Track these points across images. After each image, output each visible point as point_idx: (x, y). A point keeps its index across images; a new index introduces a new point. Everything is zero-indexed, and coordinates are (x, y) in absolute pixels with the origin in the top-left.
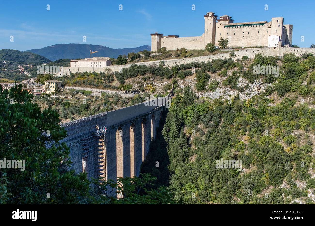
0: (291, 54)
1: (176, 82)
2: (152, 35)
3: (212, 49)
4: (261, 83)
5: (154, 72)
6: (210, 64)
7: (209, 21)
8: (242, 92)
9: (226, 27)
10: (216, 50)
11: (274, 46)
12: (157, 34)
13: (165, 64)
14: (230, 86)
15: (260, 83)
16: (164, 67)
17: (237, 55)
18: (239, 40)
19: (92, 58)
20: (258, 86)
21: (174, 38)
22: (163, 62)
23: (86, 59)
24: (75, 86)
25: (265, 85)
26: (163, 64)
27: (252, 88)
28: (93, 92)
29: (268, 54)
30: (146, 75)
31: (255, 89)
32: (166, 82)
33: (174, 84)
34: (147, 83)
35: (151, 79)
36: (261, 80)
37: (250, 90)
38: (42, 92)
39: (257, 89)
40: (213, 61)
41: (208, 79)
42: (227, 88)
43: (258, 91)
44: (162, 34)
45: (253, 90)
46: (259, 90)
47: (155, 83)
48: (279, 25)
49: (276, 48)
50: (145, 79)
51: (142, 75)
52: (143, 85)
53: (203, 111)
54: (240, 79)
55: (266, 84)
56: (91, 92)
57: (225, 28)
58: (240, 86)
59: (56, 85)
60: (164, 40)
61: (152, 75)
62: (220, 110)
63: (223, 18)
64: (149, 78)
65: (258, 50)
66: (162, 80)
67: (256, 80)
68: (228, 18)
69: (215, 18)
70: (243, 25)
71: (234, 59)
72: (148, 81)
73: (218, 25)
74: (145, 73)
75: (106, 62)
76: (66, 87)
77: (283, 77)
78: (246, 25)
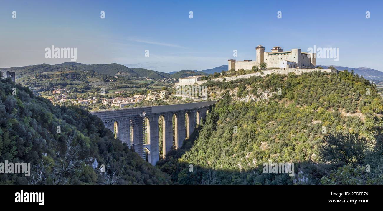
0: (293, 73)
1: (228, 91)
2: (229, 60)
3: (255, 69)
5: (218, 85)
6: (249, 80)
7: (258, 51)
8: (258, 97)
10: (258, 70)
11: (284, 68)
12: (232, 60)
14: (253, 94)
15: (269, 92)
17: (264, 73)
18: (277, 64)
21: (247, 62)
22: (225, 78)
23: (189, 77)
25: (272, 93)
26: (225, 79)
27: (264, 95)
30: (214, 87)
32: (223, 91)
33: (226, 92)
34: (213, 92)
35: (216, 89)
36: (270, 90)
37: (263, 96)
38: (159, 98)
39: (267, 95)
40: (251, 77)
41: (245, 89)
43: (267, 97)
44: (236, 60)
46: (269, 97)
47: (217, 92)
48: (296, 54)
49: (286, 69)
50: (212, 90)
51: (211, 87)
52: (210, 93)
54: (259, 89)
56: (181, 98)
57: (268, 55)
58: (258, 93)
59: (165, 94)
60: (236, 64)
61: (217, 87)
62: (241, 109)
63: (275, 48)
64: (215, 89)
65: (274, 70)
66: (221, 90)
67: (266, 90)
68: (277, 48)
69: (263, 49)
70: (279, 54)
71: (262, 76)
72: (214, 91)
73: (265, 53)
74: (213, 86)
75: (196, 79)
76: (172, 95)
77: (284, 88)
78: (280, 53)
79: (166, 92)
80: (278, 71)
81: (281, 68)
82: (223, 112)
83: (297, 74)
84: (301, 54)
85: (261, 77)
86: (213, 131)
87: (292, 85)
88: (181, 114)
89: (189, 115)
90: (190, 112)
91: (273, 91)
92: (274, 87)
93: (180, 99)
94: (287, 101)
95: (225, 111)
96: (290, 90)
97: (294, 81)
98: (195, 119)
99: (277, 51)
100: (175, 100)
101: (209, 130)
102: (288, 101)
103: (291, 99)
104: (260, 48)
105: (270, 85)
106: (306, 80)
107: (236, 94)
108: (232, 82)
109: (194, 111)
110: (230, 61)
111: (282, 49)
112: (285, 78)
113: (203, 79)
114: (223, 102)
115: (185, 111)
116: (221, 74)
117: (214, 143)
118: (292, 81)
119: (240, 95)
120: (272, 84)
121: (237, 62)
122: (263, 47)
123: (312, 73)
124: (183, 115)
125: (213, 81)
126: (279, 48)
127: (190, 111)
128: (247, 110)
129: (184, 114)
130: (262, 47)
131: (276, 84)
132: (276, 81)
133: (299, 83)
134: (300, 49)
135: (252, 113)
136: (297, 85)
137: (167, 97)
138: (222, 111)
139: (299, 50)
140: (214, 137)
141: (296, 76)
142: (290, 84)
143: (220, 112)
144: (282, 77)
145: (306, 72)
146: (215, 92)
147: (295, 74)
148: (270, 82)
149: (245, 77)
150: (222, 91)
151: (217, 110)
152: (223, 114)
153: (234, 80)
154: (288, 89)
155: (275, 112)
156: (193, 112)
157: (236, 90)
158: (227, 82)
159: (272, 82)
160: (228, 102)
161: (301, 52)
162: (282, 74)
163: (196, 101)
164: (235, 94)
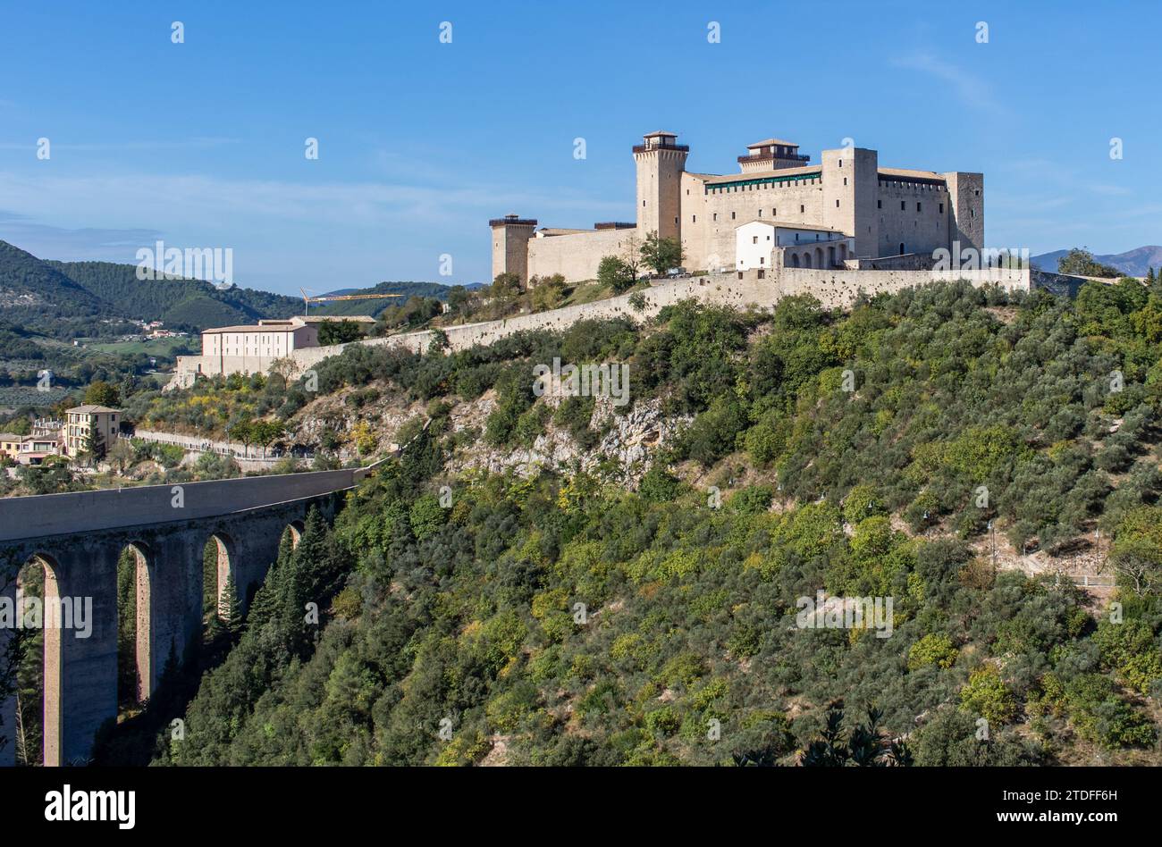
1: (445, 411)
2: (494, 224)
3: (617, 278)
4: (657, 412)
5: (397, 370)
7: (647, 167)
8: (589, 448)
9: (710, 191)
10: (627, 284)
11: (759, 266)
12: (511, 222)
13: (450, 339)
14: (570, 427)
15: (652, 415)
16: (448, 352)
17: (652, 302)
19: (291, 321)
20: (645, 424)
22: (444, 333)
23: (260, 323)
24: (158, 429)
25: (673, 421)
26: (443, 339)
27: (623, 435)
28: (188, 452)
29: (737, 297)
30: (373, 386)
31: (634, 438)
32: (417, 410)
33: (434, 417)
34: (360, 417)
35: (382, 401)
36: (657, 402)
37: (616, 442)
38: (54, 451)
39: (641, 437)
42: (560, 435)
43: (643, 446)
44: (535, 222)
45: (627, 443)
46: (649, 445)
47: (386, 416)
48: (845, 179)
49: (767, 275)
50: (360, 402)
51: (355, 382)
52: (343, 422)
53: (426, 522)
55: (680, 419)
56: (182, 451)
57: (706, 193)
58: (593, 425)
59: (92, 425)
60: (537, 244)
61: (391, 385)
62: (481, 519)
63: (758, 152)
64: (376, 396)
65: (702, 282)
66: (408, 406)
67: (637, 402)
68: (772, 150)
69: (673, 155)
70: (781, 179)
71: (640, 318)
72: (368, 410)
73: (687, 181)
74: (369, 379)
75: (291, 335)
76: (139, 434)
77: (740, 390)
78: (788, 178)
79: (96, 417)
80: (724, 289)
81: (740, 268)
82: (379, 540)
83: (828, 304)
84: (882, 177)
85: (628, 326)
86: (288, 661)
87: (787, 372)
88: (87, 558)
89: (150, 564)
90: (159, 545)
91: (678, 411)
92: (684, 384)
93: (171, 457)
94: (743, 470)
95: (387, 532)
96: (774, 405)
97: (802, 350)
98: (192, 584)
99: (767, 168)
100: (148, 463)
101: (261, 658)
102: (750, 473)
103: (767, 461)
104: (654, 149)
105: (665, 375)
106: (872, 341)
107: (484, 428)
108: (474, 358)
109: (188, 537)
110: (502, 231)
111: (800, 152)
112: (760, 327)
113: (329, 334)
114: (393, 477)
115: (113, 540)
116: (446, 307)
117: (266, 738)
118: (792, 345)
119: (505, 433)
120: (677, 369)
121: (540, 235)
122: (678, 142)
123: (911, 298)
124: (101, 566)
125: (371, 350)
126: (780, 148)
127: (160, 539)
128: (508, 528)
129: (113, 557)
130: (668, 141)
131: (698, 366)
132: (699, 347)
133: (832, 358)
134: (875, 153)
135: (528, 545)
136: (816, 372)
137: (98, 448)
138: (370, 533)
139: (864, 158)
140: (279, 701)
141: (825, 319)
142: (780, 364)
143: (359, 543)
144: (739, 327)
145: (882, 290)
146: (377, 418)
147: (818, 303)
148: (668, 352)
149: (547, 328)
150: (413, 410)
151: (349, 528)
152: (374, 553)
153: (486, 342)
154: (763, 395)
155: (648, 542)
156: (180, 544)
157: (490, 401)
158: (454, 355)
159: (676, 352)
160: (418, 479)
161: (880, 170)
162: (740, 305)
163: (249, 474)
164: (479, 430)
